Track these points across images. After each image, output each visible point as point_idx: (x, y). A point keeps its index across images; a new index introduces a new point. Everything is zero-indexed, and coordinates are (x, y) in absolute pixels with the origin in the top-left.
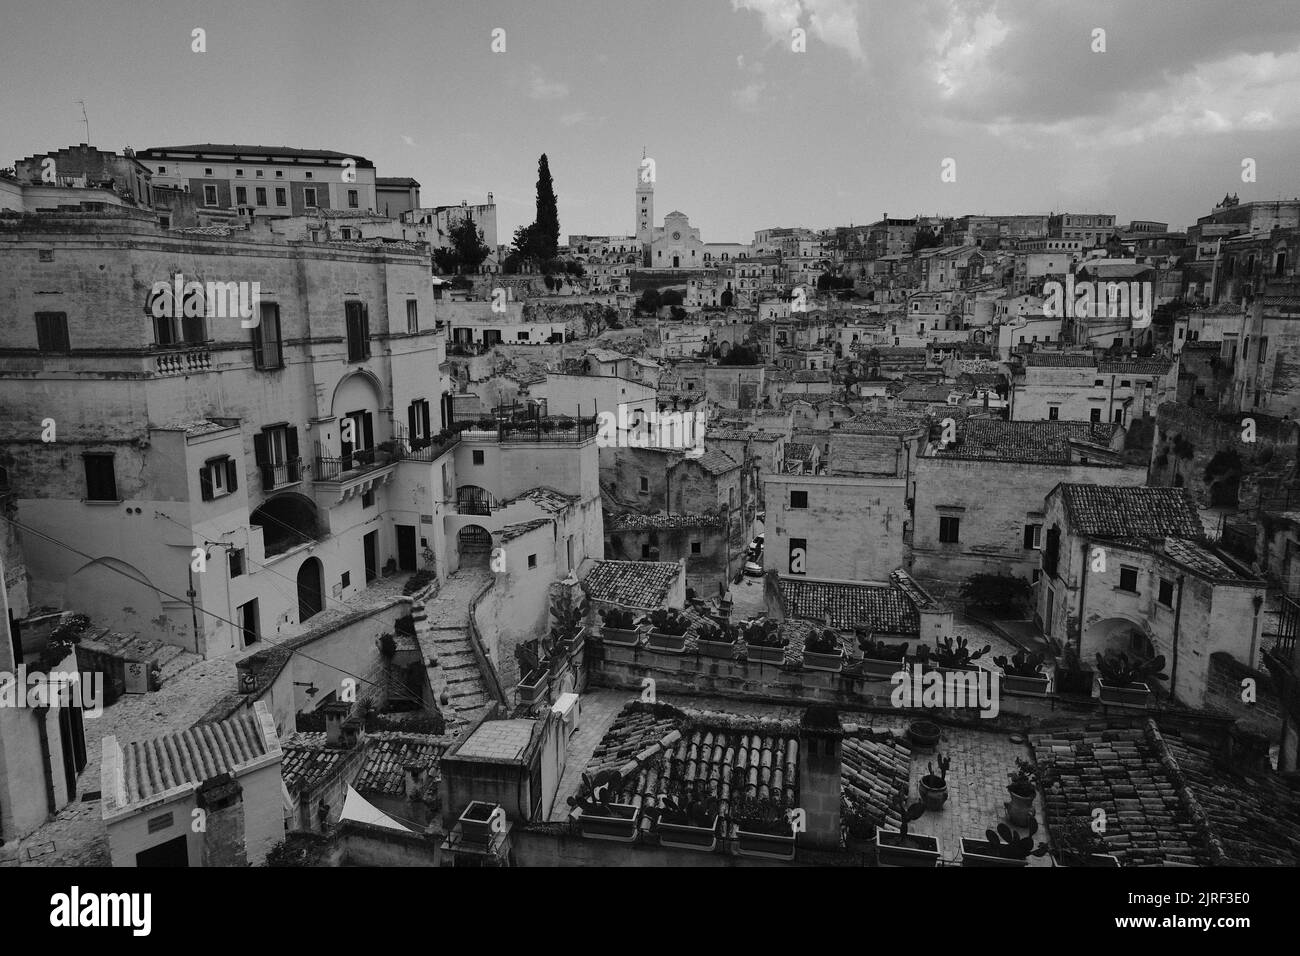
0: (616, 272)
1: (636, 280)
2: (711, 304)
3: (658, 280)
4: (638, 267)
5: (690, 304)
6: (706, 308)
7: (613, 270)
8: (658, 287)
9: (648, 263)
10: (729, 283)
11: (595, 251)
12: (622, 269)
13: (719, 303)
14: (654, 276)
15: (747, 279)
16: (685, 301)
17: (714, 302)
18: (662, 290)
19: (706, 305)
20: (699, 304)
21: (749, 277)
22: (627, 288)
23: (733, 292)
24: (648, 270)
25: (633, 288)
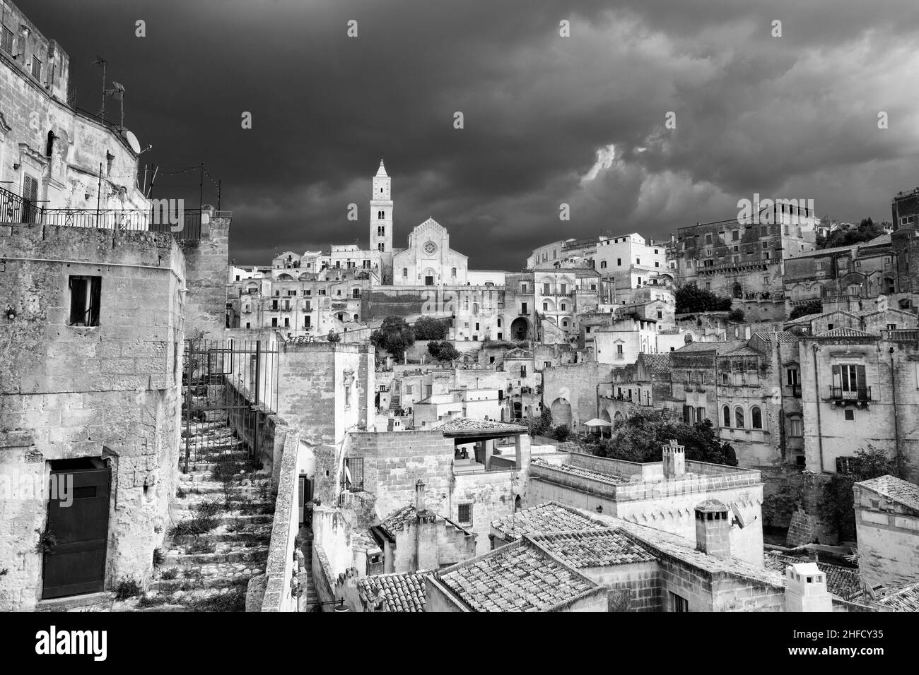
0: (339, 293)
1: (370, 304)
2: (494, 338)
3: (406, 305)
4: (375, 284)
5: (461, 341)
6: (488, 345)
7: (336, 289)
8: (407, 315)
9: (387, 280)
10: (524, 306)
11: (309, 265)
12: (348, 288)
13: (508, 336)
14: (398, 299)
15: (553, 298)
16: (451, 335)
17: (500, 335)
18: (412, 320)
19: (487, 339)
20: (475, 338)
21: (556, 295)
22: (356, 316)
23: (531, 319)
24: (389, 291)
25: (364, 317)
